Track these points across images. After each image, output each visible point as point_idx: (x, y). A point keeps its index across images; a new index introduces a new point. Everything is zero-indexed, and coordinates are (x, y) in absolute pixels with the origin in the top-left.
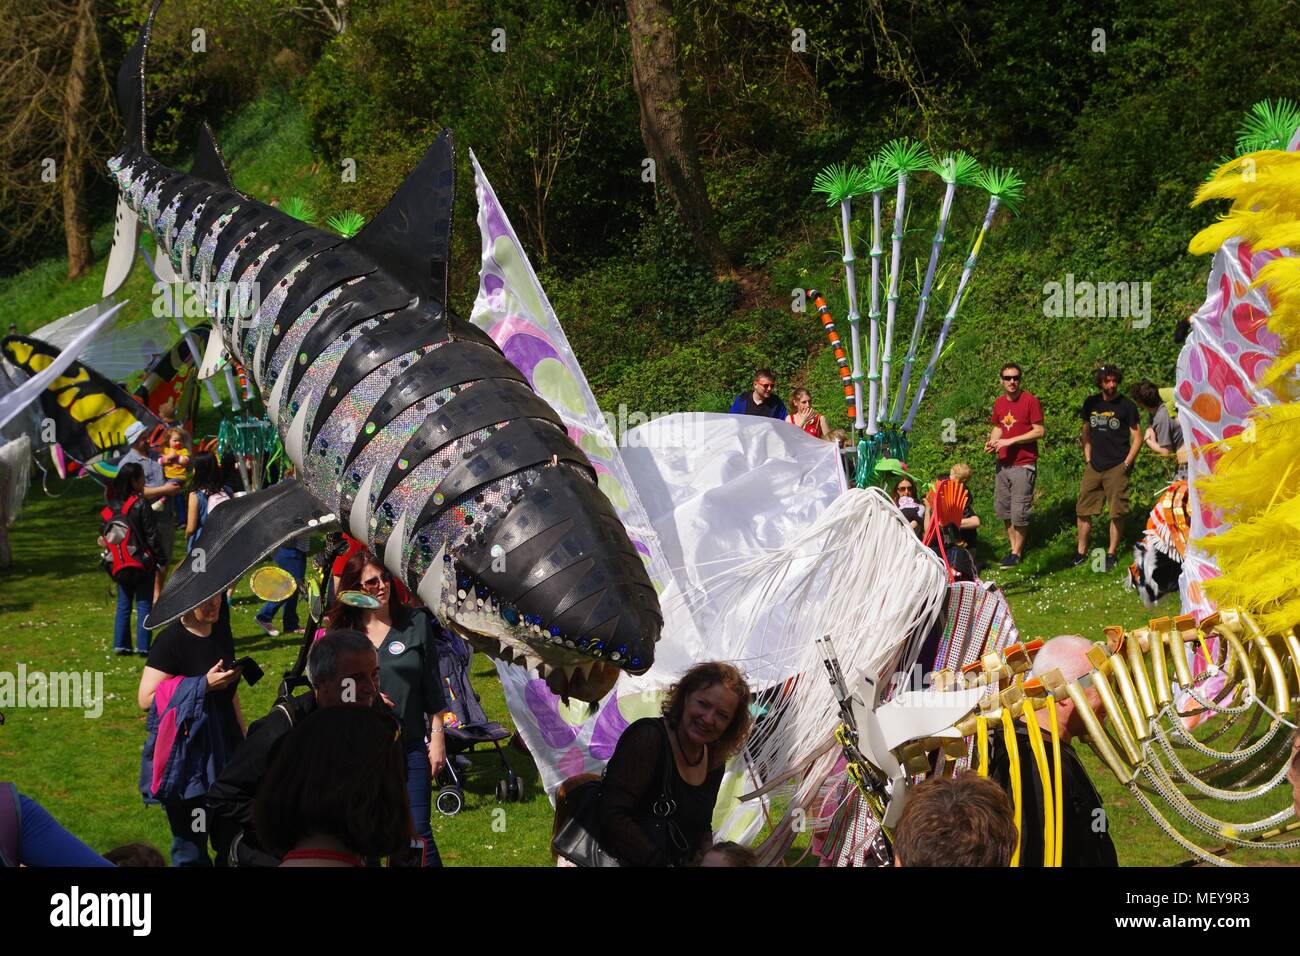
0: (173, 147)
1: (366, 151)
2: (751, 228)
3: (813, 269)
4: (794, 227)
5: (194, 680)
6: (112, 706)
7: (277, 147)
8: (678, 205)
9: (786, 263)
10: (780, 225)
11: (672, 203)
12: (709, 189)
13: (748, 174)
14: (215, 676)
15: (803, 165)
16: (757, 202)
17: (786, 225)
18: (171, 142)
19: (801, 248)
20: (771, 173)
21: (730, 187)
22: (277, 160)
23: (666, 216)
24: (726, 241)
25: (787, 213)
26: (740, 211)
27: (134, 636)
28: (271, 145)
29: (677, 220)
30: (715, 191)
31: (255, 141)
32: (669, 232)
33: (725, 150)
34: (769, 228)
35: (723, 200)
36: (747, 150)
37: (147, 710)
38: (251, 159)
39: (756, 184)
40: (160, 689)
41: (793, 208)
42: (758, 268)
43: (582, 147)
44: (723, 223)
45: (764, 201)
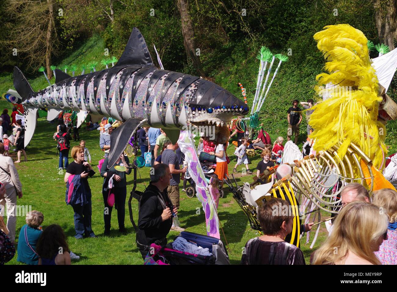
0: (71, 48)
1: (118, 49)
2: (210, 67)
3: (225, 77)
4: (221, 67)
5: (78, 175)
6: (59, 181)
7: (97, 48)
8: (193, 62)
9: (219, 76)
10: (217, 67)
11: (191, 61)
12: (200, 58)
13: (210, 54)
14: (83, 175)
15: (223, 53)
16: (212, 61)
17: (219, 67)
18: (71, 46)
19: (222, 72)
20: (215, 54)
21: (205, 57)
22: (97, 51)
23: (190, 64)
24: (205, 71)
25: (219, 64)
26: (208, 63)
27: (64, 165)
28: (96, 48)
29: (192, 65)
30: (201, 59)
31: (91, 47)
32: (191, 68)
33: (204, 49)
34: (214, 67)
35: (204, 61)
36: (209, 49)
37: (66, 183)
38: (91, 51)
39: (211, 57)
40: (69, 178)
41: (220, 63)
42: (212, 77)
43: (170, 48)
44: (204, 66)
45: (213, 61)
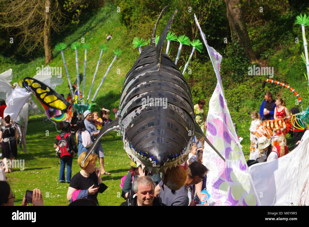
0: (78, 22)
1: (138, 23)
2: (263, 46)
3: (284, 59)
4: (277, 45)
5: (84, 191)
6: (59, 199)
7: (110, 22)
8: (239, 39)
9: (274, 57)
10: (272, 45)
11: (237, 38)
12: (249, 33)
13: (263, 28)
14: (91, 190)
15: (280, 25)
16: (265, 37)
17: (274, 45)
18: (77, 20)
19: (279, 52)
20: (270, 28)
21: (256, 33)
22: (110, 26)
23: (235, 42)
24: (255, 50)
25: (275, 41)
26: (259, 40)
27: (66, 177)
28: (108, 21)
29: (238, 44)
30: (251, 34)
31: (103, 20)
32: (236, 47)
33: (254, 21)
34: (269, 46)
35: (254, 37)
36: (261, 20)
37: (70, 201)
38: (102, 25)
39: (264, 32)
40: (74, 194)
41: (277, 39)
42: (265, 59)
43: (207, 20)
44: (253, 44)
45: (267, 37)
